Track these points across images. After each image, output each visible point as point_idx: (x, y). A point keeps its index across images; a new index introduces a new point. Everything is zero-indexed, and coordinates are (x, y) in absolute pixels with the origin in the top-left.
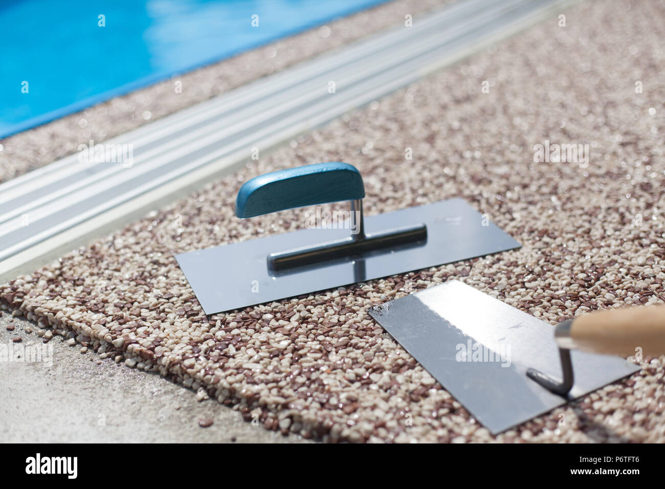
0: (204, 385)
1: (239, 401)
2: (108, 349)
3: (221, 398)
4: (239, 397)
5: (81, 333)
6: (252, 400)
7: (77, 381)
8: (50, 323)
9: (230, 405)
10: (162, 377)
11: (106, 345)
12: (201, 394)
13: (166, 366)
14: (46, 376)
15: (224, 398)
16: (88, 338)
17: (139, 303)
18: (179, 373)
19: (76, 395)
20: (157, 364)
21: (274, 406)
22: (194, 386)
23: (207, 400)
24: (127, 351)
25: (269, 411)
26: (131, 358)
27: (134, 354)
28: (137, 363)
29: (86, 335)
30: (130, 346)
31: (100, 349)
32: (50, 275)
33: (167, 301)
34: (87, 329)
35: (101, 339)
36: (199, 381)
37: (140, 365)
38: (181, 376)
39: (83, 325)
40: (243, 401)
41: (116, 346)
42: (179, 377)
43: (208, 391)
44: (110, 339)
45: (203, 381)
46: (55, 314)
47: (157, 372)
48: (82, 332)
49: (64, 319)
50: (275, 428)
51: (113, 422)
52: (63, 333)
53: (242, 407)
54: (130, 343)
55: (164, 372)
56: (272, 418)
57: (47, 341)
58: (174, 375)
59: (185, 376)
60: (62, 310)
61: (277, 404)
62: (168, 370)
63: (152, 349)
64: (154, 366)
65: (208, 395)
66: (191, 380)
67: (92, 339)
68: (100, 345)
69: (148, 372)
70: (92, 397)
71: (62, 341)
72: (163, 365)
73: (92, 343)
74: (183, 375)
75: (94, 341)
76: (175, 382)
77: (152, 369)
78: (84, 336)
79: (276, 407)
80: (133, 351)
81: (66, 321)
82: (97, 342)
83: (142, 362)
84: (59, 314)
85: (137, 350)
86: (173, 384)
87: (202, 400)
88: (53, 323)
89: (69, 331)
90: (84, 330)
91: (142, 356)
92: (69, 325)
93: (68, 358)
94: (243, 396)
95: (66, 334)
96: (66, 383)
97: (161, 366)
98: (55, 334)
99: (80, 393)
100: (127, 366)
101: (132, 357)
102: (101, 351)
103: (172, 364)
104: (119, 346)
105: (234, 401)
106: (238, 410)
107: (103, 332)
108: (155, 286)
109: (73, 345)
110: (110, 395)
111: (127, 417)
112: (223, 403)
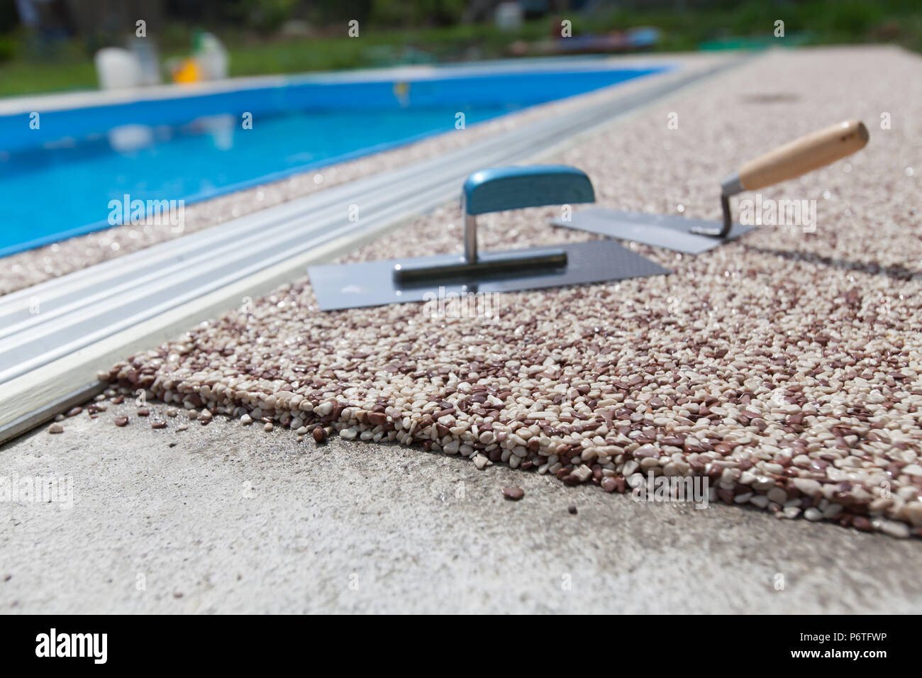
0: (480, 447)
1: (544, 460)
2: (307, 422)
3: (513, 462)
4: (545, 454)
5: (257, 406)
6: (568, 456)
7: (279, 465)
8: (204, 401)
9: (533, 469)
10: (404, 446)
11: (302, 416)
12: (480, 460)
13: (411, 430)
14: (227, 464)
15: (518, 460)
16: (271, 411)
17: (326, 365)
18: (434, 436)
19: (289, 481)
20: (394, 429)
21: (609, 458)
22: (464, 450)
23: (490, 466)
24: (340, 419)
25: (602, 466)
26: (347, 428)
27: (352, 422)
28: (359, 434)
29: (267, 407)
30: (346, 411)
31: (293, 423)
32: (182, 348)
33: (362, 360)
34: (268, 398)
35: (294, 409)
36: (471, 443)
37: (366, 435)
38: (438, 440)
39: (262, 395)
40: (552, 459)
41: (321, 415)
42: (435, 441)
43: (487, 455)
44: (309, 406)
45: (477, 442)
46: (211, 388)
47: (395, 441)
48: (260, 404)
49: (228, 391)
50: (621, 489)
51: (368, 510)
52: (228, 410)
53: (554, 466)
54: (345, 407)
55: (407, 439)
56: (609, 475)
57: (206, 422)
58: (425, 440)
59: (446, 438)
60: (219, 382)
61: (614, 456)
62: (412, 435)
63: (382, 410)
64: (389, 434)
65: (489, 459)
66: (457, 443)
67: (277, 412)
68: (291, 418)
69: (379, 443)
70: (313, 481)
71: (229, 421)
72: (404, 429)
73: (279, 416)
74: (441, 438)
75: (281, 414)
76: (429, 450)
77: (385, 438)
78: (263, 410)
79: (613, 460)
80: (352, 417)
81: (232, 393)
82: (286, 414)
83: (365, 430)
84: (218, 387)
85: (359, 414)
86: (426, 454)
87: (485, 467)
88: (208, 400)
89: (237, 406)
90: (264, 401)
91: (367, 421)
92: (236, 398)
93: (248, 439)
94: (552, 452)
95: (232, 412)
96: (262, 468)
97: (401, 432)
98: (215, 414)
99: (292, 479)
100: (344, 439)
101: (349, 427)
102: (295, 425)
103: (421, 425)
104: (327, 413)
105: (536, 463)
106: (548, 472)
107: (295, 399)
108: (336, 347)
109: (249, 423)
110: (340, 476)
111: (385, 501)
112: (519, 467)
